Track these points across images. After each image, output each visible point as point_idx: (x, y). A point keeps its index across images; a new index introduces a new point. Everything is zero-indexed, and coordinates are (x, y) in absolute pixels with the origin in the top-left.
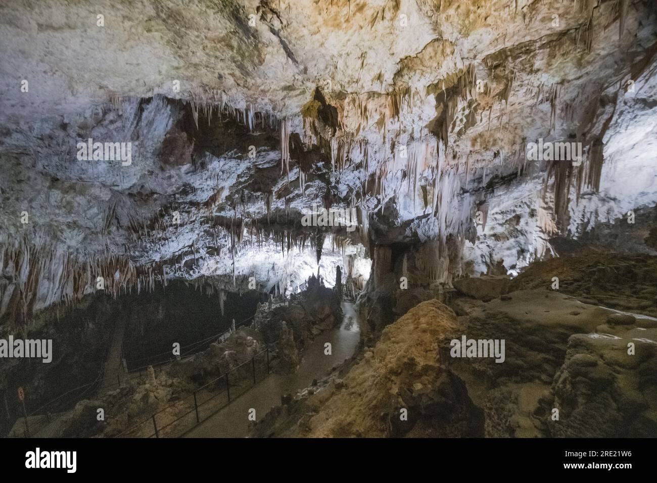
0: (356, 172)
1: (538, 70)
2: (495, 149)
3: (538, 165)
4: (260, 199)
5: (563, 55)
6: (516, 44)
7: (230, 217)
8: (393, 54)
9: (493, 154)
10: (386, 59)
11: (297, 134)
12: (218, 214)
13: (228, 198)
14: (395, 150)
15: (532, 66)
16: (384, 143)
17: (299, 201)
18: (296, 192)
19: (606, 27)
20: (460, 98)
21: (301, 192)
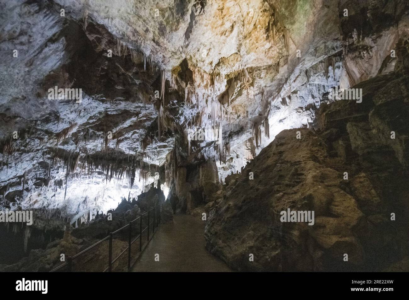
0: (191, 110)
1: (262, 78)
2: (239, 114)
3: (249, 126)
4: (100, 137)
5: (270, 73)
6: (256, 66)
7: (70, 151)
8: (220, 54)
9: (237, 116)
10: (216, 55)
11: (169, 80)
12: (62, 147)
13: (74, 135)
14: (208, 103)
15: (260, 76)
16: (203, 98)
17: (126, 142)
18: (126, 136)
19: (282, 66)
20: (239, 81)
21: (130, 136)
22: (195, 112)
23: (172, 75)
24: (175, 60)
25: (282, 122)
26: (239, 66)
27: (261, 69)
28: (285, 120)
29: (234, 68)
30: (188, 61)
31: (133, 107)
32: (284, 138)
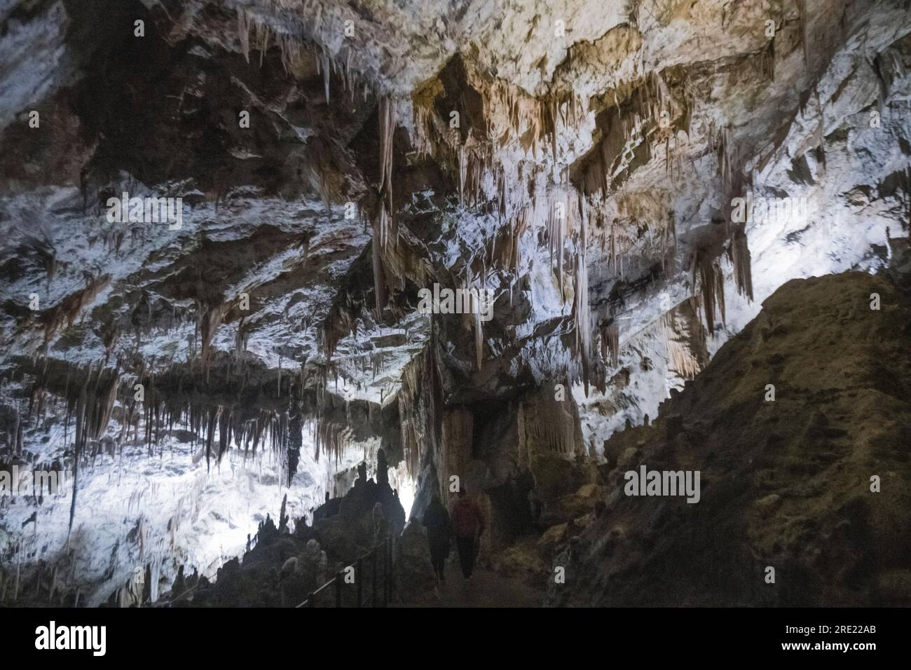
0: (480, 219)
1: (716, 100)
2: (642, 221)
3: (680, 261)
4: (184, 318)
5: (745, 82)
6: (693, 62)
7: (86, 367)
8: (570, 31)
9: (636, 231)
11: (404, 128)
12: (59, 355)
13: (100, 312)
14: (535, 193)
15: (709, 93)
16: (520, 178)
17: (268, 330)
18: (269, 309)
19: (785, 57)
20: (637, 117)
21: (281, 309)
22: (493, 223)
23: (416, 111)
24: (421, 60)
25: (797, 240)
26: (635, 67)
27: (710, 70)
28: (807, 233)
29: (619, 74)
30: (467, 62)
31: (291, 214)
32: (791, 310)
